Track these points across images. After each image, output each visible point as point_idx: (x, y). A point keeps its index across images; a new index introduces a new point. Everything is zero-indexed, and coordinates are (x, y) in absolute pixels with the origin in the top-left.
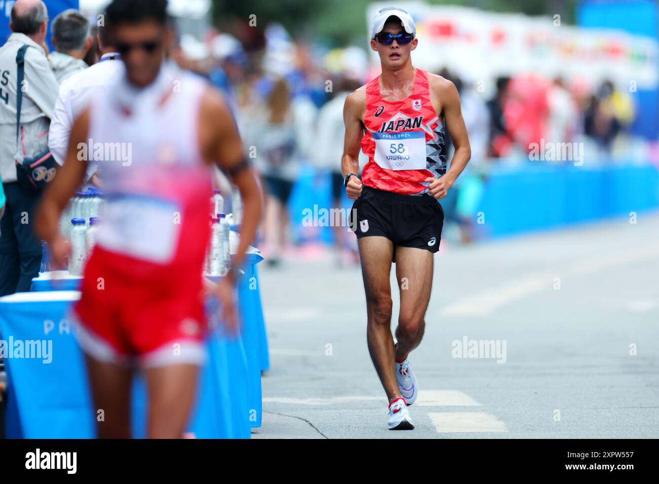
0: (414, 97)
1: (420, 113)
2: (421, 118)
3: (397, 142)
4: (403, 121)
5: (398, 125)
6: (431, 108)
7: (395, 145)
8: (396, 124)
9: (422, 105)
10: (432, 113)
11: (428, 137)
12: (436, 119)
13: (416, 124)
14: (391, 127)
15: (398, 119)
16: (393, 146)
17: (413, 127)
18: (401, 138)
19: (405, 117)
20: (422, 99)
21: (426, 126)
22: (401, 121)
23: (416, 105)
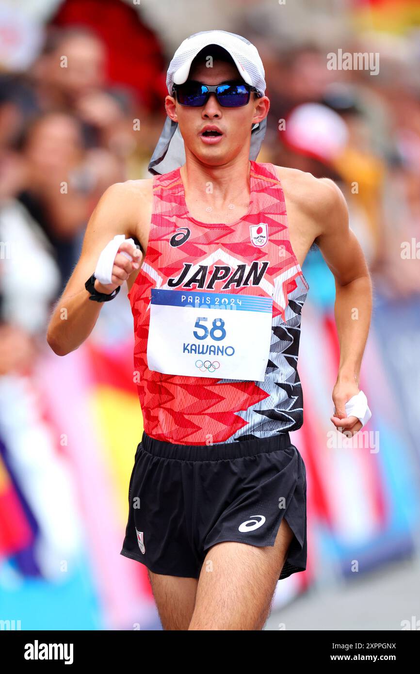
0: (257, 218)
1: (265, 254)
2: (265, 264)
3: (210, 315)
4: (227, 269)
5: (215, 277)
6: (287, 245)
7: (205, 319)
8: (210, 272)
9: (270, 235)
10: (290, 255)
11: (276, 311)
13: (252, 278)
14: (199, 277)
15: (216, 263)
16: (201, 323)
17: (246, 283)
19: (233, 262)
20: (272, 223)
21: (273, 284)
22: (222, 268)
23: (259, 236)
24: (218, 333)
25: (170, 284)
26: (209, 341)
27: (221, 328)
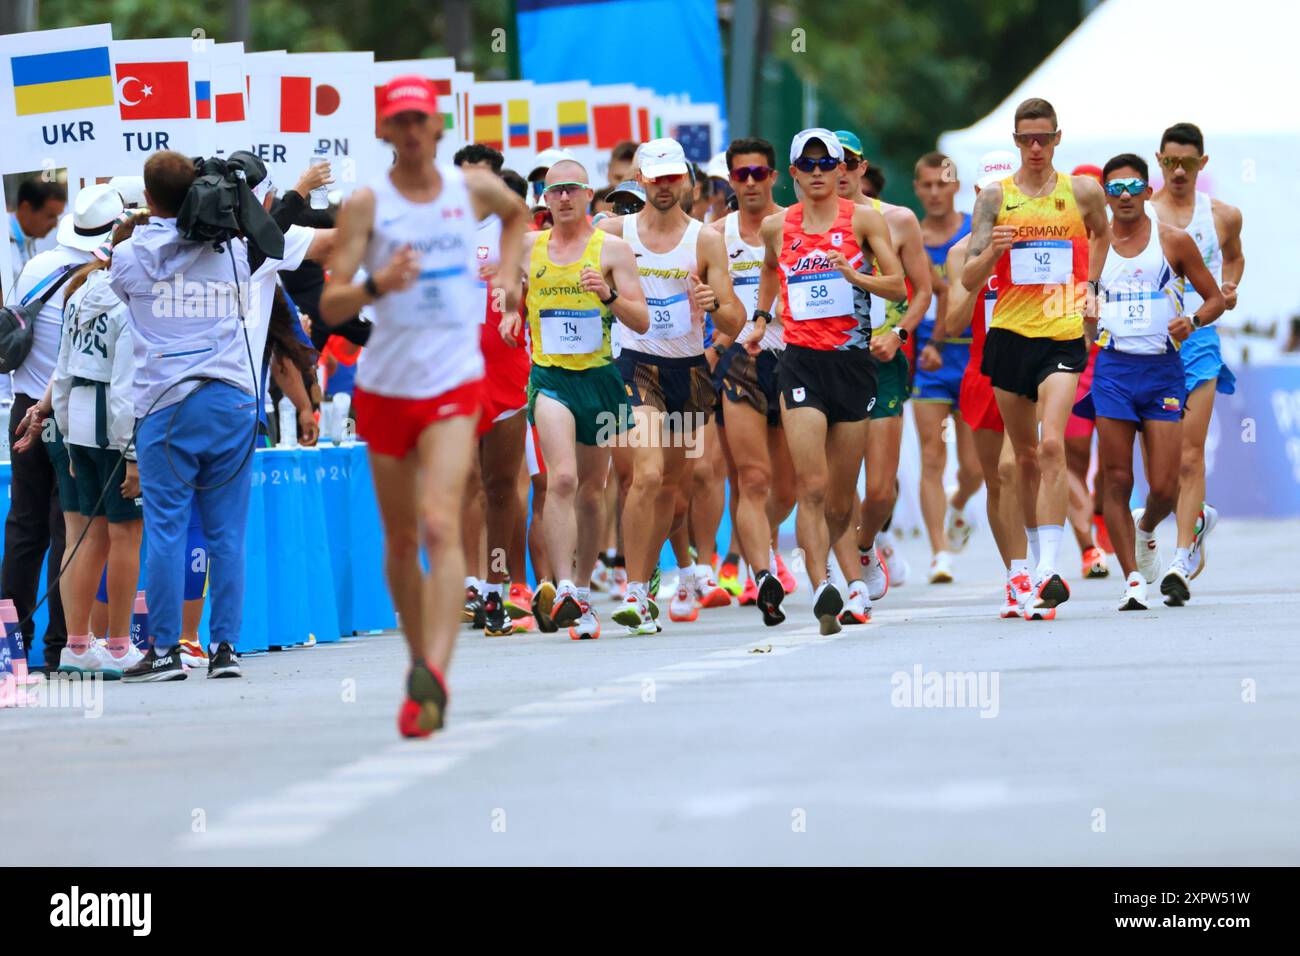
0: (832, 231)
1: (841, 249)
3: (818, 284)
4: (821, 259)
5: (814, 264)
6: (853, 243)
7: (815, 287)
8: (812, 261)
9: (844, 238)
10: (853, 249)
12: (860, 255)
14: (806, 265)
15: (815, 256)
16: (814, 289)
18: (822, 279)
19: (822, 254)
20: (844, 232)
22: (818, 259)
23: (836, 240)
24: (823, 293)
25: (793, 270)
26: (820, 298)
27: (825, 290)
